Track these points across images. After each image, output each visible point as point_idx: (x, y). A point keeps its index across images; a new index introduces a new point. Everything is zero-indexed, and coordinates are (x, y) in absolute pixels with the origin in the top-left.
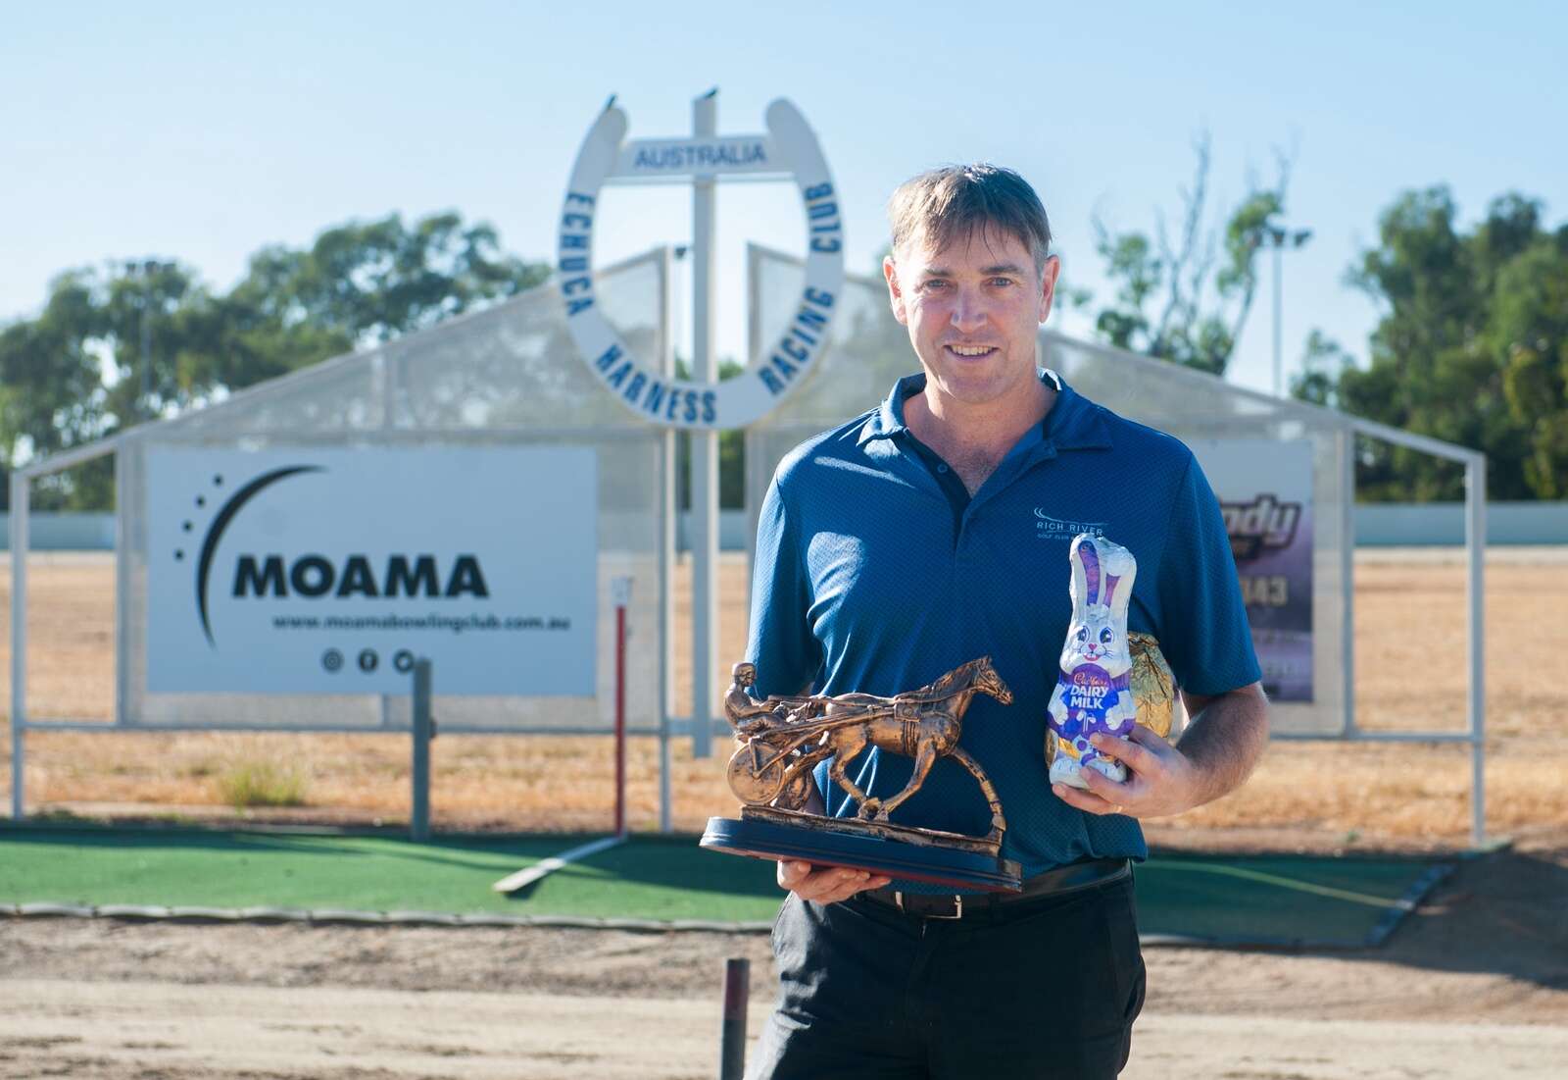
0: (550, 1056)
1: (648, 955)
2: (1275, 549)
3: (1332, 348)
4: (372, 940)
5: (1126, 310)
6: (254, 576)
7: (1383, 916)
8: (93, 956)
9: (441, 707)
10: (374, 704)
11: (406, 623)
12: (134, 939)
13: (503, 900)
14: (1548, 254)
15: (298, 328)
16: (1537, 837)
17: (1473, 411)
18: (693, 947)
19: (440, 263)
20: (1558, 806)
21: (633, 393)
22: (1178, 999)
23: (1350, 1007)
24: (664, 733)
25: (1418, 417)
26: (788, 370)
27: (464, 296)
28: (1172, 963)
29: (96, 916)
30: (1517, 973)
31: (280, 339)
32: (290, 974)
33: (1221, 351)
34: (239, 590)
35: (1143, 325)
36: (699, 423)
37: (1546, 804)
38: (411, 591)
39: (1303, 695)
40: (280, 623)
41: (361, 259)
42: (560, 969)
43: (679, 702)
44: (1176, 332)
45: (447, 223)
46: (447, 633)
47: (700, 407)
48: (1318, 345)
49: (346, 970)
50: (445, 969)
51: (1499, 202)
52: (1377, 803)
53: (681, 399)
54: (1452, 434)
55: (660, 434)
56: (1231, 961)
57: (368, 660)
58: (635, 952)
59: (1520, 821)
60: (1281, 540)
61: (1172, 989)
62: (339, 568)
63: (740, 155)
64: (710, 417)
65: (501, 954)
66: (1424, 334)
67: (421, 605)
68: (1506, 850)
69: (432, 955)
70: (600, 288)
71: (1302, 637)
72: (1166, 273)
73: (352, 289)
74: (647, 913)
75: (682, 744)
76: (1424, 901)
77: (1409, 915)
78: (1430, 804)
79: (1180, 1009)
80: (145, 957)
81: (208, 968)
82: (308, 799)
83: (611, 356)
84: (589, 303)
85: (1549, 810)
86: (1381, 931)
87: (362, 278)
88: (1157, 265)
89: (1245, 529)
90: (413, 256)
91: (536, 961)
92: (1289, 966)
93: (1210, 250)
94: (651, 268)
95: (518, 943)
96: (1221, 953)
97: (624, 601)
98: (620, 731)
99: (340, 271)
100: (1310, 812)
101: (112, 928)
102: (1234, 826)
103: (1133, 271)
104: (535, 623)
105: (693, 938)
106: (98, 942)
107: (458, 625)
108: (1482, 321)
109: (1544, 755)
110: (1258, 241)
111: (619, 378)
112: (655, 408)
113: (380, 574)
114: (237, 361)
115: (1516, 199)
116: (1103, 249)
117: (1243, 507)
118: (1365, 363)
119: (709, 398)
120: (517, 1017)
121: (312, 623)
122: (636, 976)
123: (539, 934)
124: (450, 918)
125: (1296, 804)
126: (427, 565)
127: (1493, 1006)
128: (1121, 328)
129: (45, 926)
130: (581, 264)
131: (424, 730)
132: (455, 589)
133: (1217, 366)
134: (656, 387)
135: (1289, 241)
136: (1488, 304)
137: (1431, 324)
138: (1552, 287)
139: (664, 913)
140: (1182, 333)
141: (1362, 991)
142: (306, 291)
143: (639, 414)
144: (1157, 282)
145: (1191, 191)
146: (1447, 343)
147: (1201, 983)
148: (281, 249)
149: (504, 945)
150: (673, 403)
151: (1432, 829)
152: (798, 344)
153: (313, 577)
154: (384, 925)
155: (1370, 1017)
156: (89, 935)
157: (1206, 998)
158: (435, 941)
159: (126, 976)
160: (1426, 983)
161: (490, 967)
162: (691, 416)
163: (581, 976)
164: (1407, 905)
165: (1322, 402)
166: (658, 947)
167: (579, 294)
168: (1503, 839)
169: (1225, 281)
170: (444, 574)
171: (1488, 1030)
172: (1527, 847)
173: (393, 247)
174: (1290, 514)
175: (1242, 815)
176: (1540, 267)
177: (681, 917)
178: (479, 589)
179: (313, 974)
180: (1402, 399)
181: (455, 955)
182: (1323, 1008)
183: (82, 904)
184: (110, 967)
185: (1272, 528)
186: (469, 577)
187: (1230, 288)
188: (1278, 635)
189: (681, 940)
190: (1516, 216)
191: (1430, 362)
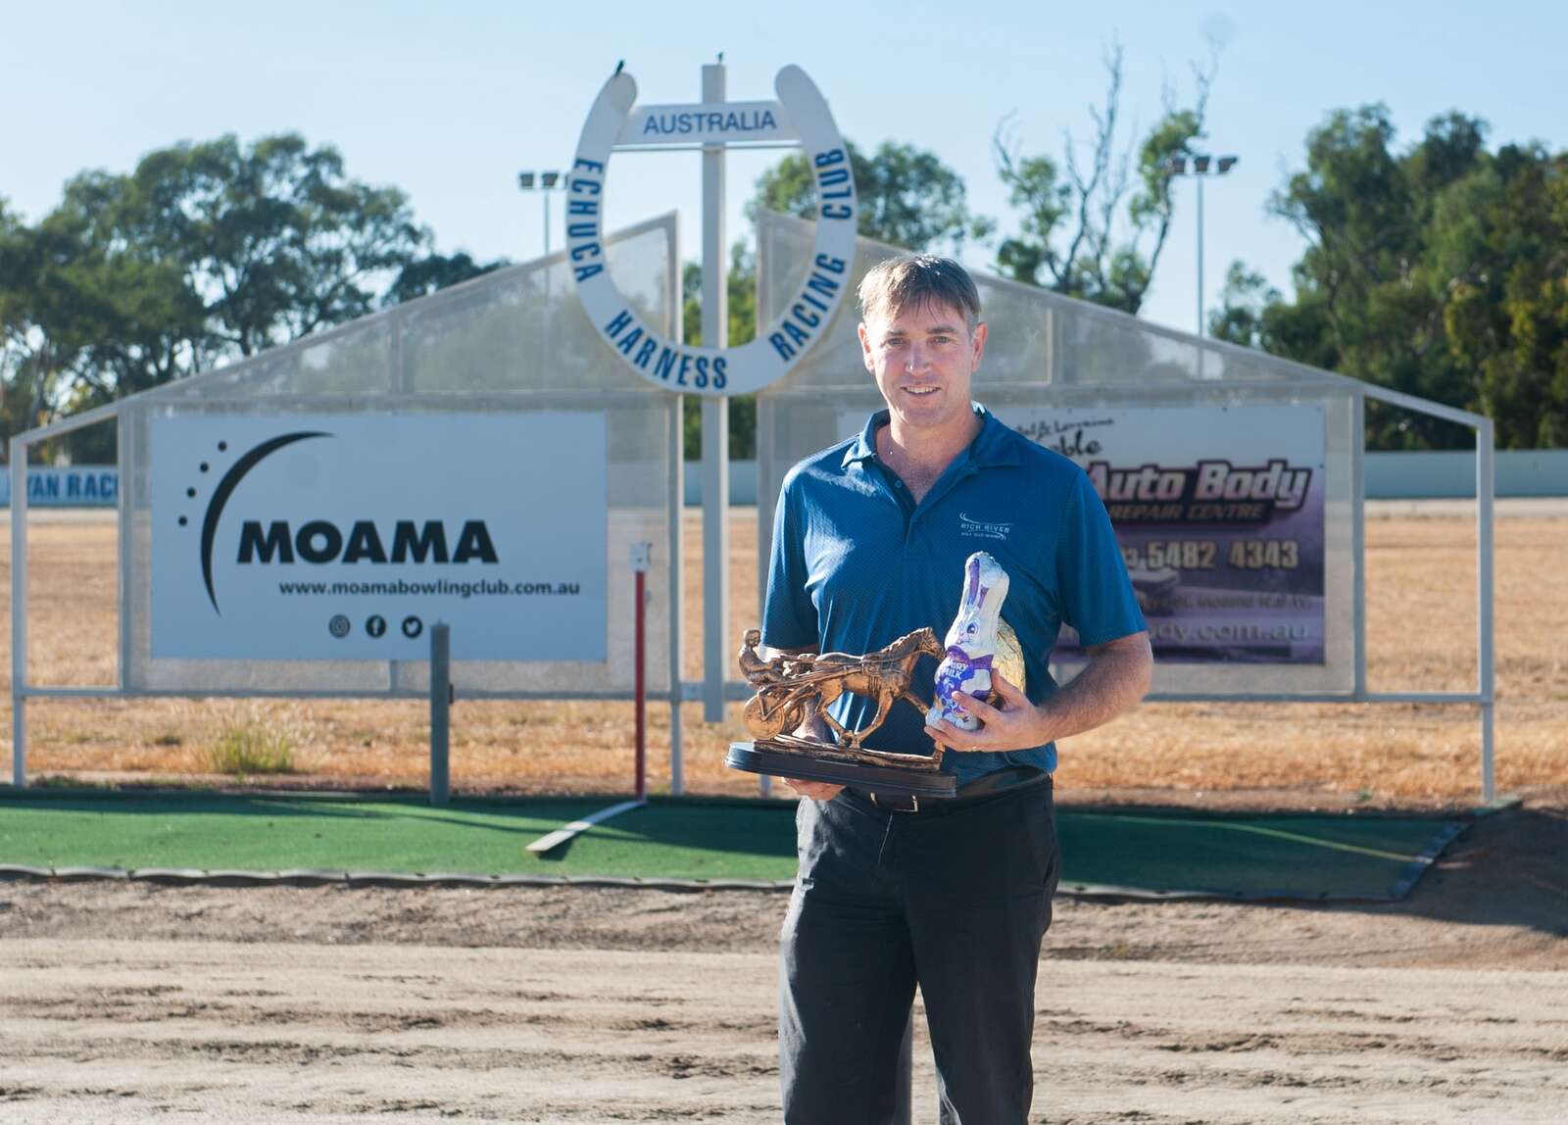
0: (637, 999)
1: (689, 912)
2: (1287, 512)
3: (1255, 281)
4: (412, 900)
5: (1031, 240)
6: (260, 542)
7: (1405, 870)
8: (138, 917)
9: (459, 673)
10: (383, 669)
11: (414, 589)
12: (174, 900)
13: (537, 860)
14: (1485, 178)
15: (119, 260)
16: (1545, 795)
17: (1408, 349)
18: (733, 905)
19: (279, 189)
20: (1556, 767)
21: (643, 358)
22: (1211, 950)
23: (1379, 955)
24: (675, 697)
25: (1349, 358)
26: (799, 335)
27: (303, 226)
28: (1203, 917)
29: (133, 878)
30: (1536, 923)
31: (103, 272)
32: (338, 933)
33: (1134, 286)
34: (244, 557)
35: (1051, 257)
36: (710, 388)
37: (1544, 765)
38: (419, 557)
39: (1315, 657)
40: (285, 589)
41: (191, 186)
42: (603, 926)
43: (691, 667)
44: (1084, 267)
45: (289, 145)
46: (456, 598)
47: (711, 373)
48: (1239, 278)
49: (393, 928)
50: (490, 927)
51: (1438, 122)
52: (1374, 765)
53: (691, 364)
54: (1388, 376)
55: (669, 399)
56: (1260, 914)
57: (376, 625)
58: (674, 909)
59: (1519, 782)
60: (1292, 504)
61: (1205, 941)
62: (346, 535)
63: (750, 122)
64: (721, 382)
65: (542, 912)
66: (1356, 267)
67: (429, 571)
68: (1516, 807)
69: (475, 913)
70: (609, 253)
71: (1313, 599)
72: (1075, 201)
73: (180, 219)
74: (683, 873)
75: (694, 710)
76: (1443, 856)
77: (1429, 868)
78: (1427, 766)
79: (1215, 959)
80: (189, 917)
81: (253, 927)
82: (298, 765)
83: (621, 321)
84: (599, 268)
85: (1547, 771)
86: (1404, 885)
87: (189, 205)
88: (1065, 191)
89: (1256, 493)
90: (247, 182)
91: (578, 917)
92: (1316, 918)
93: (1123, 175)
94: (661, 233)
95: (556, 901)
96: (1249, 907)
97: (642, 567)
98: (640, 696)
99: (166, 198)
100: (1307, 775)
101: (151, 891)
102: (1235, 788)
103: (1038, 200)
104: (545, 588)
105: (730, 896)
106: (140, 903)
107: (467, 590)
108: (1418, 252)
109: (1529, 718)
110: (1179, 168)
111: (628, 344)
112: (665, 375)
113: (387, 540)
114: (55, 297)
115: (1456, 119)
116: (1006, 175)
117: (1254, 471)
118: (1290, 298)
119: (720, 363)
120: (586, 968)
121: (319, 589)
122: (680, 933)
123: (577, 892)
124: (487, 879)
125: (1295, 767)
126: (435, 530)
127: (1517, 954)
128: (1024, 260)
129: (83, 888)
130: (591, 230)
131: (442, 695)
132: (463, 555)
133: (1132, 302)
134: (667, 352)
135: (1213, 167)
136: (1425, 234)
137: (1362, 258)
138: (1494, 215)
139: (698, 872)
140: (1093, 265)
141: (1391, 941)
142: (128, 219)
143: (649, 378)
144: (1065, 210)
145: (1102, 112)
146: (1379, 278)
147: (1233, 933)
148: (100, 174)
149: (544, 904)
150: (684, 369)
151: (1435, 790)
152: (810, 310)
153: (319, 543)
154: (422, 885)
155: (1400, 965)
156: (128, 896)
157: (1239, 949)
158: (475, 900)
159: (174, 936)
160: (1450, 934)
161: (533, 924)
162: (702, 382)
163: (626, 932)
164: (1429, 861)
165: (1245, 341)
166: (698, 904)
167: (588, 260)
168: (1512, 797)
169: (1138, 209)
170: (452, 540)
171: (1516, 975)
172: (1536, 804)
173: (225, 173)
174: (1301, 478)
175: (1241, 777)
176: (1480, 192)
177: (716, 877)
178: (488, 555)
179: (359, 932)
180: (1332, 338)
181: (497, 913)
182: (1356, 958)
183: (116, 868)
184: (156, 927)
185: (1283, 492)
186: (477, 542)
187: (1143, 217)
188: (1289, 597)
189: (718, 897)
190: (1455, 136)
191: (1363, 298)
